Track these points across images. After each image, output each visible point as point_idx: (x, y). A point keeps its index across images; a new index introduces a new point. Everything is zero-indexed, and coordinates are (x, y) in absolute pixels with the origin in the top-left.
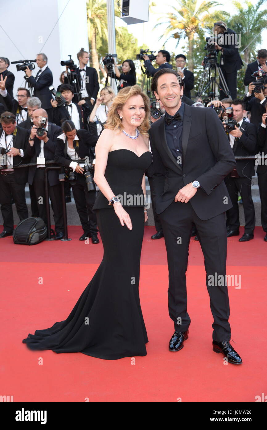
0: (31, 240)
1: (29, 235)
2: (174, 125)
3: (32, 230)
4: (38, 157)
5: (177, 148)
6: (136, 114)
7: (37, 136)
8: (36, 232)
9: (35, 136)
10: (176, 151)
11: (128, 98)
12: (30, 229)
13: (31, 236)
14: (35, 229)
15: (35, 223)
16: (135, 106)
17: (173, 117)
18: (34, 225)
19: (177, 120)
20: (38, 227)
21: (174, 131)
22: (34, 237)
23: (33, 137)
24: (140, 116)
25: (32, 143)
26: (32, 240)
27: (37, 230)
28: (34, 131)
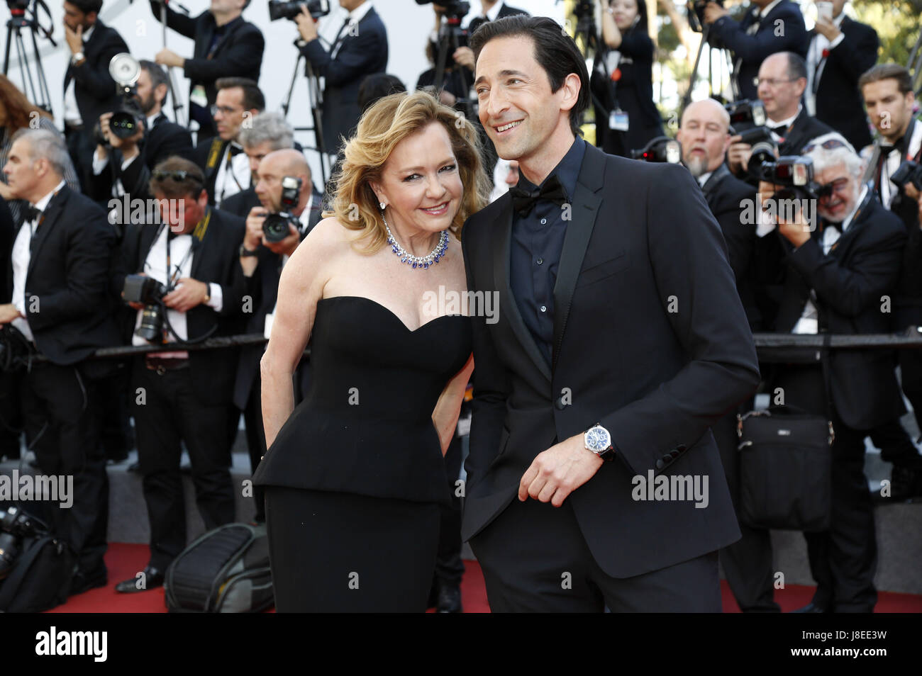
0: (221, 606)
1: (218, 587)
2: (540, 217)
3: (229, 569)
4: (271, 312)
5: (542, 302)
6: (429, 194)
7: (264, 241)
8: (245, 578)
9: (260, 239)
10: (536, 311)
11: (390, 147)
12: (223, 565)
13: (223, 590)
14: (240, 566)
15: (245, 543)
16: (421, 168)
17: (538, 189)
18: (239, 549)
19: (549, 201)
20: (254, 558)
21: (539, 238)
22: (233, 595)
23: (252, 243)
24: (446, 199)
25: (249, 265)
26: (228, 607)
27: (247, 569)
28: (254, 224)
